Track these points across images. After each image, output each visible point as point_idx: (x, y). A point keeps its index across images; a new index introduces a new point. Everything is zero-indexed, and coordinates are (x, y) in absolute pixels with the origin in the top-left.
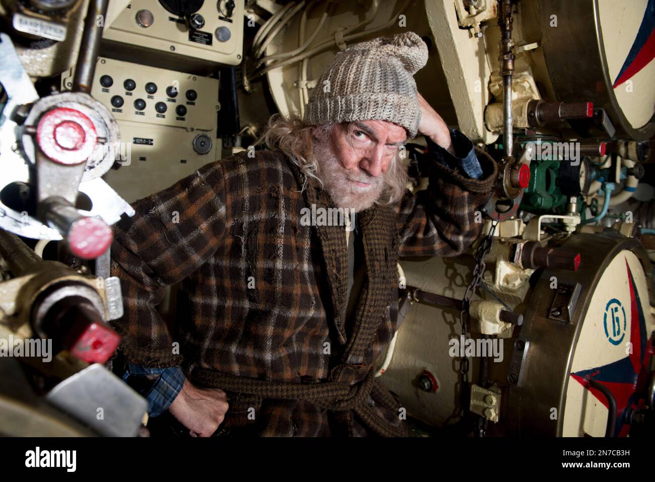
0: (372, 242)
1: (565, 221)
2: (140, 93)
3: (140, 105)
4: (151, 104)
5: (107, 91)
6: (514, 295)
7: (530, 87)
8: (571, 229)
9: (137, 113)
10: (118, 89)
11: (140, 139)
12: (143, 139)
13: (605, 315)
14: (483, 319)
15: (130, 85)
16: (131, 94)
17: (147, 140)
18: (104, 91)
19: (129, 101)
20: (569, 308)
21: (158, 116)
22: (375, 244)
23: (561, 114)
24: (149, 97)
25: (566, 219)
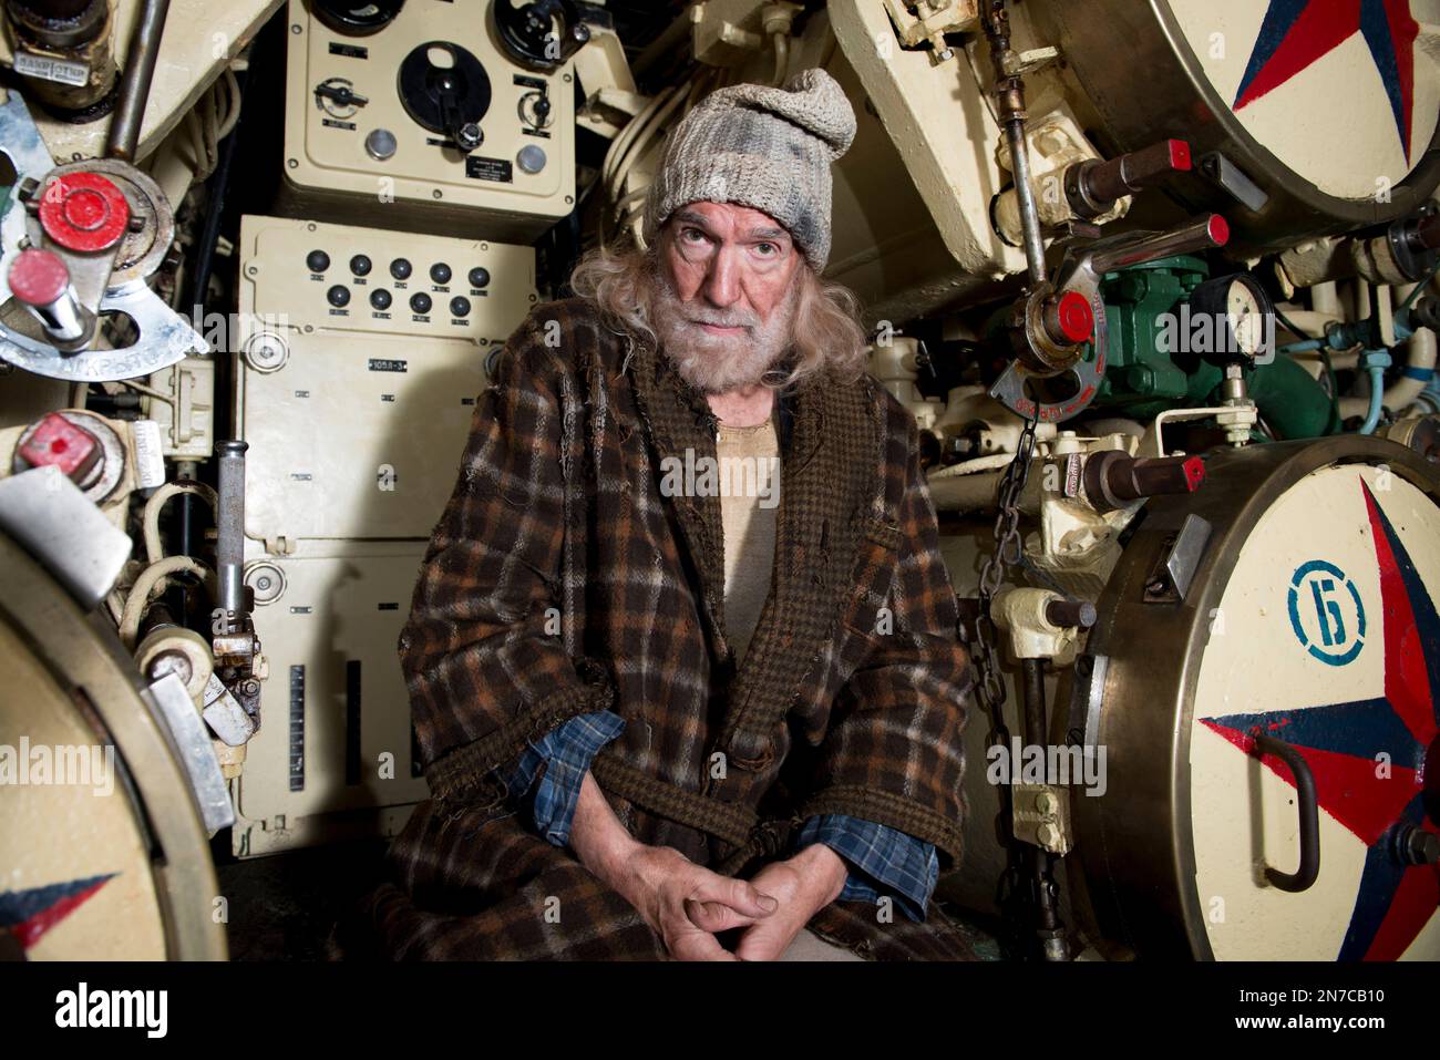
0: (796, 507)
1: (1221, 420)
2: (380, 278)
3: (381, 300)
4: (401, 299)
5: (320, 279)
6: (1086, 570)
7: (1070, 139)
8: (1240, 436)
9: (376, 315)
10: (339, 273)
11: (382, 361)
12: (388, 362)
13: (1293, 597)
14: (1016, 624)
15: (361, 266)
16: (364, 282)
17: (395, 362)
18: (314, 278)
19: (360, 295)
20: (1169, 565)
21: (416, 319)
22: (801, 512)
23: (1127, 176)
24: (398, 285)
25: (1223, 414)
